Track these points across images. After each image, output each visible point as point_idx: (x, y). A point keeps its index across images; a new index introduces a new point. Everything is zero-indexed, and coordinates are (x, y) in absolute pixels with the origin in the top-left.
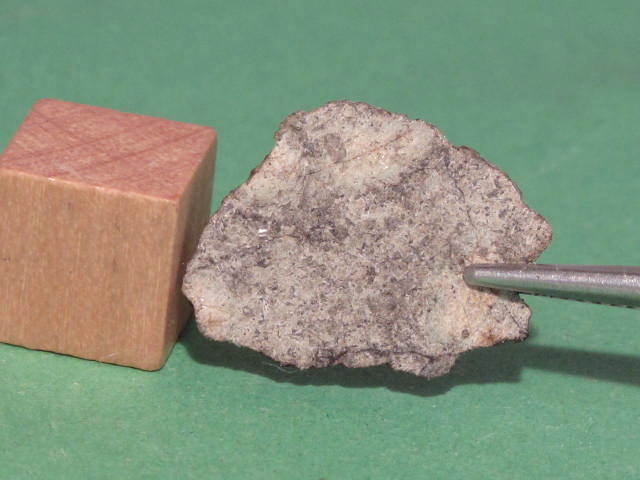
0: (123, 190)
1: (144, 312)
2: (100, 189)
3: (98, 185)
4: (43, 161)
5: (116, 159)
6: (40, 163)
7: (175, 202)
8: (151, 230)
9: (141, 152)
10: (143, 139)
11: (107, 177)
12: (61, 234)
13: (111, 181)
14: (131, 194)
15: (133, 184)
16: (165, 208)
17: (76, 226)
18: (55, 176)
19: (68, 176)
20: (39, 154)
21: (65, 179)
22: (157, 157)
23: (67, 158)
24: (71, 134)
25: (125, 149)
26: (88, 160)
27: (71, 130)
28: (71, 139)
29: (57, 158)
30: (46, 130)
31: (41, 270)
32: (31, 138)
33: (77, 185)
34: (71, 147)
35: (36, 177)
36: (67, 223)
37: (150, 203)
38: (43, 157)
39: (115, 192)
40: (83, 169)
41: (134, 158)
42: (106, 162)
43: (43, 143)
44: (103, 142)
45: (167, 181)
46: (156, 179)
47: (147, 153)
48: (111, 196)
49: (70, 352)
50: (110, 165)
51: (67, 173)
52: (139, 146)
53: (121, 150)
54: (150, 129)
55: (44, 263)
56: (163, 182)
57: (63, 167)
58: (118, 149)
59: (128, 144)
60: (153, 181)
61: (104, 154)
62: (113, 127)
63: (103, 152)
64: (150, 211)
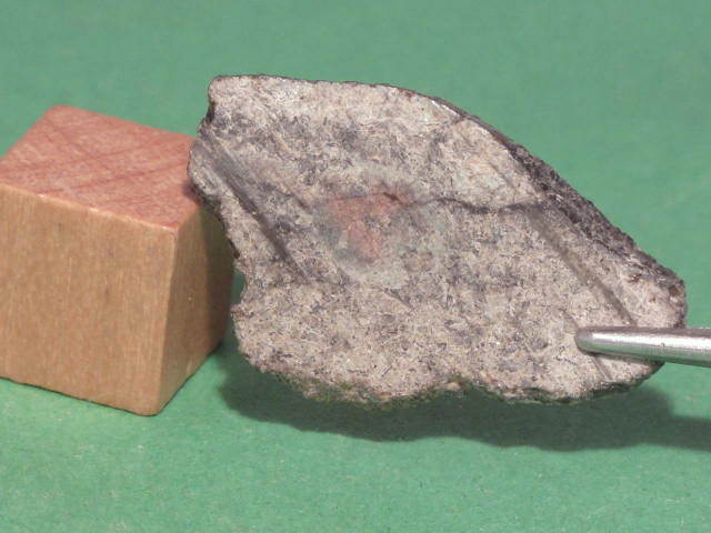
0: (119, 212)
1: (139, 349)
2: (94, 210)
3: (92, 206)
4: (37, 174)
5: (121, 177)
6: (33, 177)
7: (175, 230)
8: (148, 259)
9: (151, 172)
10: (158, 158)
11: (106, 197)
12: (51, 258)
13: (107, 202)
14: (126, 218)
15: (132, 208)
16: (163, 236)
17: (67, 250)
18: (46, 192)
19: (61, 194)
20: (35, 166)
21: (58, 196)
22: (168, 178)
23: (65, 173)
24: (77, 146)
25: (134, 168)
26: (89, 177)
27: (80, 142)
28: (77, 152)
29: (54, 173)
30: (51, 141)
31: (29, 296)
32: (32, 149)
33: (69, 205)
34: (74, 163)
35: (25, 193)
36: (58, 245)
37: (147, 229)
38: (38, 171)
39: (109, 214)
40: (80, 187)
41: (141, 179)
42: (108, 181)
43: (43, 154)
44: (110, 158)
45: (171, 206)
46: (159, 203)
47: (157, 174)
48: (105, 219)
49: (59, 389)
50: (112, 184)
51: (61, 190)
52: (151, 165)
53: (130, 169)
54: (169, 147)
55: (32, 288)
56: (166, 207)
57: (58, 184)
58: (125, 167)
59: (139, 162)
60: (156, 205)
61: (109, 172)
62: (129, 141)
63: (108, 169)
64: (146, 239)
